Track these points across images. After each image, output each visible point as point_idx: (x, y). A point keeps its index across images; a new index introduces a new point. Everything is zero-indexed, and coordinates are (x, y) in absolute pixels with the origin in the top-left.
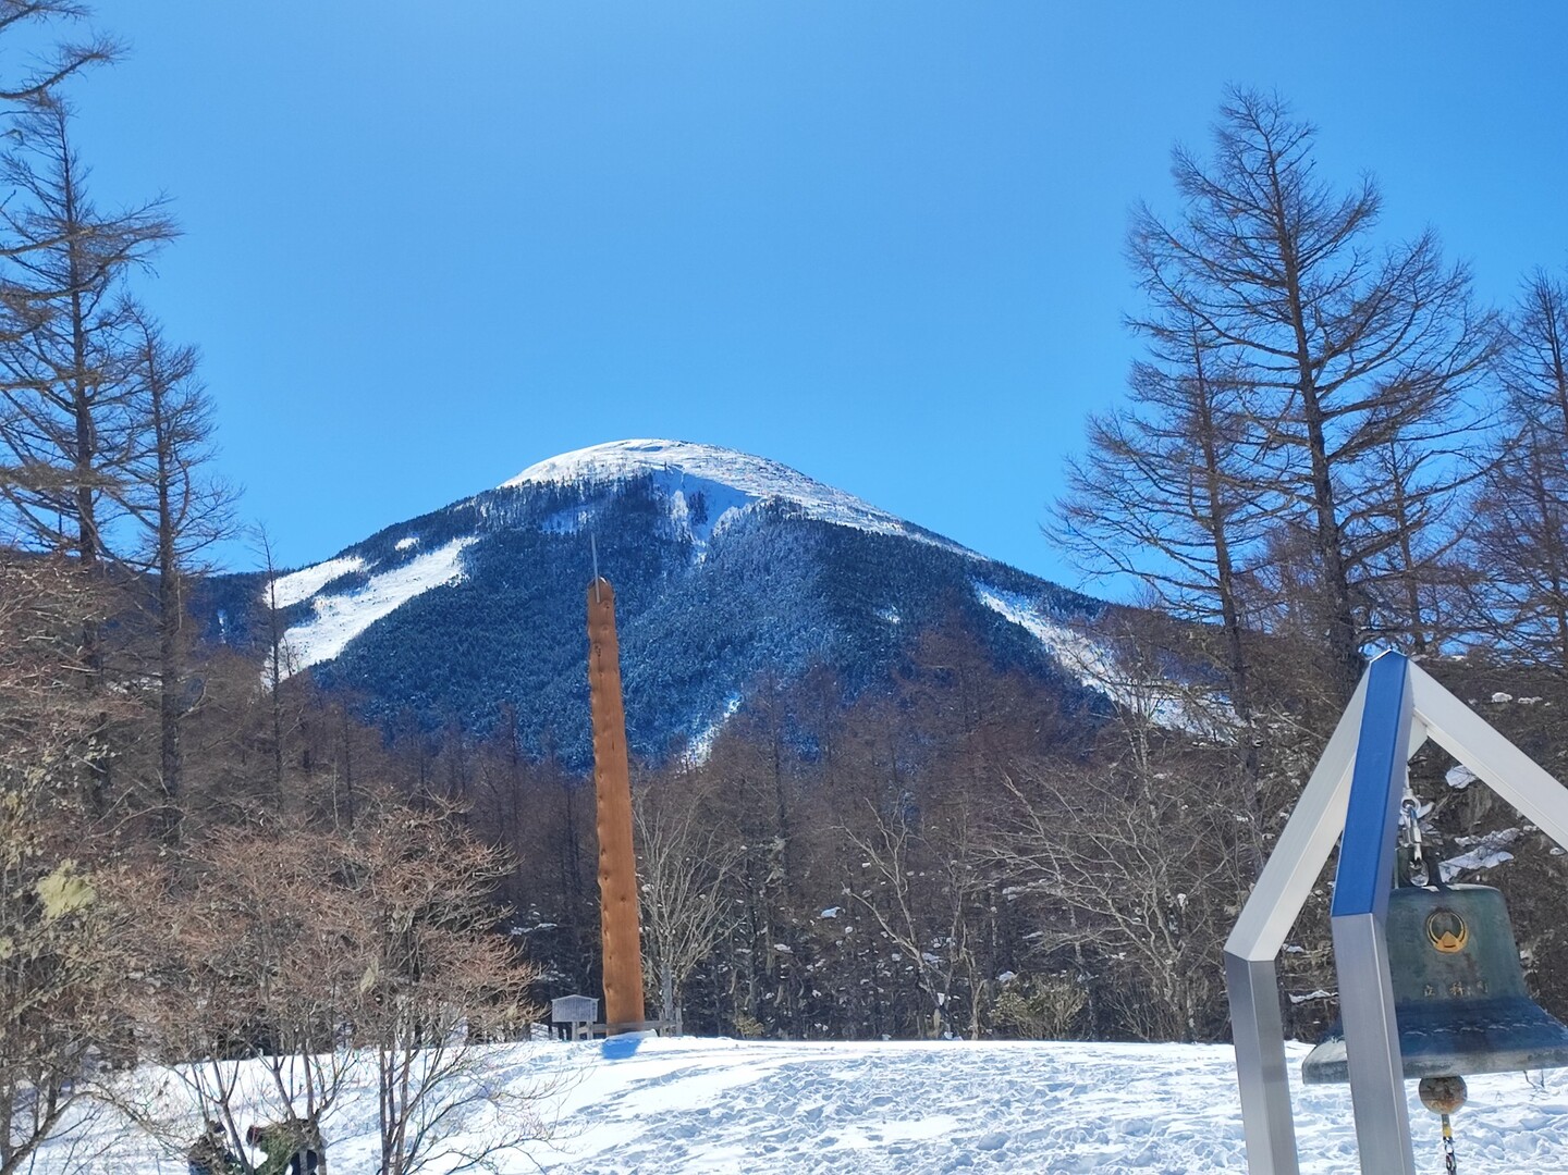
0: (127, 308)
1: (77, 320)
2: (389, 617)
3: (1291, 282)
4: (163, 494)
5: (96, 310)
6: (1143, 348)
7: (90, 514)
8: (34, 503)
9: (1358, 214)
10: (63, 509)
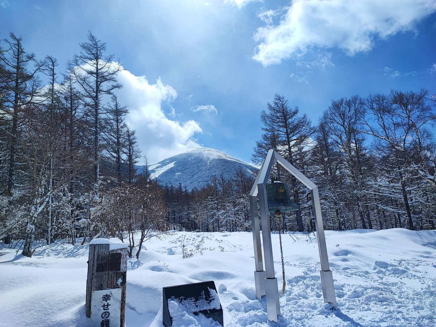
0: (125, 125)
1: (118, 126)
2: (165, 172)
3: (285, 122)
4: (130, 151)
5: (120, 125)
6: (264, 132)
7: (119, 153)
8: (111, 152)
9: (295, 113)
10: (115, 153)
